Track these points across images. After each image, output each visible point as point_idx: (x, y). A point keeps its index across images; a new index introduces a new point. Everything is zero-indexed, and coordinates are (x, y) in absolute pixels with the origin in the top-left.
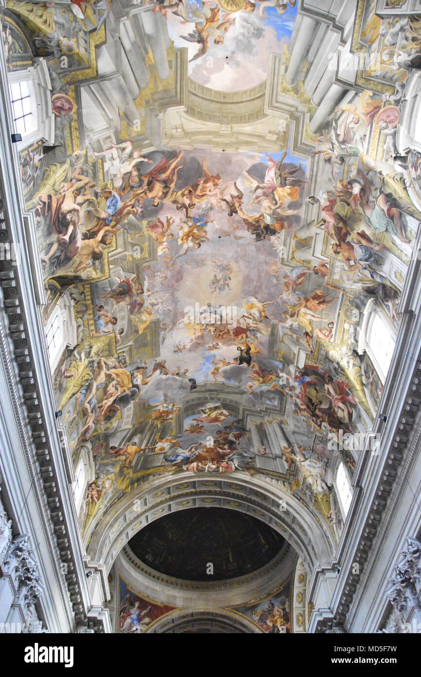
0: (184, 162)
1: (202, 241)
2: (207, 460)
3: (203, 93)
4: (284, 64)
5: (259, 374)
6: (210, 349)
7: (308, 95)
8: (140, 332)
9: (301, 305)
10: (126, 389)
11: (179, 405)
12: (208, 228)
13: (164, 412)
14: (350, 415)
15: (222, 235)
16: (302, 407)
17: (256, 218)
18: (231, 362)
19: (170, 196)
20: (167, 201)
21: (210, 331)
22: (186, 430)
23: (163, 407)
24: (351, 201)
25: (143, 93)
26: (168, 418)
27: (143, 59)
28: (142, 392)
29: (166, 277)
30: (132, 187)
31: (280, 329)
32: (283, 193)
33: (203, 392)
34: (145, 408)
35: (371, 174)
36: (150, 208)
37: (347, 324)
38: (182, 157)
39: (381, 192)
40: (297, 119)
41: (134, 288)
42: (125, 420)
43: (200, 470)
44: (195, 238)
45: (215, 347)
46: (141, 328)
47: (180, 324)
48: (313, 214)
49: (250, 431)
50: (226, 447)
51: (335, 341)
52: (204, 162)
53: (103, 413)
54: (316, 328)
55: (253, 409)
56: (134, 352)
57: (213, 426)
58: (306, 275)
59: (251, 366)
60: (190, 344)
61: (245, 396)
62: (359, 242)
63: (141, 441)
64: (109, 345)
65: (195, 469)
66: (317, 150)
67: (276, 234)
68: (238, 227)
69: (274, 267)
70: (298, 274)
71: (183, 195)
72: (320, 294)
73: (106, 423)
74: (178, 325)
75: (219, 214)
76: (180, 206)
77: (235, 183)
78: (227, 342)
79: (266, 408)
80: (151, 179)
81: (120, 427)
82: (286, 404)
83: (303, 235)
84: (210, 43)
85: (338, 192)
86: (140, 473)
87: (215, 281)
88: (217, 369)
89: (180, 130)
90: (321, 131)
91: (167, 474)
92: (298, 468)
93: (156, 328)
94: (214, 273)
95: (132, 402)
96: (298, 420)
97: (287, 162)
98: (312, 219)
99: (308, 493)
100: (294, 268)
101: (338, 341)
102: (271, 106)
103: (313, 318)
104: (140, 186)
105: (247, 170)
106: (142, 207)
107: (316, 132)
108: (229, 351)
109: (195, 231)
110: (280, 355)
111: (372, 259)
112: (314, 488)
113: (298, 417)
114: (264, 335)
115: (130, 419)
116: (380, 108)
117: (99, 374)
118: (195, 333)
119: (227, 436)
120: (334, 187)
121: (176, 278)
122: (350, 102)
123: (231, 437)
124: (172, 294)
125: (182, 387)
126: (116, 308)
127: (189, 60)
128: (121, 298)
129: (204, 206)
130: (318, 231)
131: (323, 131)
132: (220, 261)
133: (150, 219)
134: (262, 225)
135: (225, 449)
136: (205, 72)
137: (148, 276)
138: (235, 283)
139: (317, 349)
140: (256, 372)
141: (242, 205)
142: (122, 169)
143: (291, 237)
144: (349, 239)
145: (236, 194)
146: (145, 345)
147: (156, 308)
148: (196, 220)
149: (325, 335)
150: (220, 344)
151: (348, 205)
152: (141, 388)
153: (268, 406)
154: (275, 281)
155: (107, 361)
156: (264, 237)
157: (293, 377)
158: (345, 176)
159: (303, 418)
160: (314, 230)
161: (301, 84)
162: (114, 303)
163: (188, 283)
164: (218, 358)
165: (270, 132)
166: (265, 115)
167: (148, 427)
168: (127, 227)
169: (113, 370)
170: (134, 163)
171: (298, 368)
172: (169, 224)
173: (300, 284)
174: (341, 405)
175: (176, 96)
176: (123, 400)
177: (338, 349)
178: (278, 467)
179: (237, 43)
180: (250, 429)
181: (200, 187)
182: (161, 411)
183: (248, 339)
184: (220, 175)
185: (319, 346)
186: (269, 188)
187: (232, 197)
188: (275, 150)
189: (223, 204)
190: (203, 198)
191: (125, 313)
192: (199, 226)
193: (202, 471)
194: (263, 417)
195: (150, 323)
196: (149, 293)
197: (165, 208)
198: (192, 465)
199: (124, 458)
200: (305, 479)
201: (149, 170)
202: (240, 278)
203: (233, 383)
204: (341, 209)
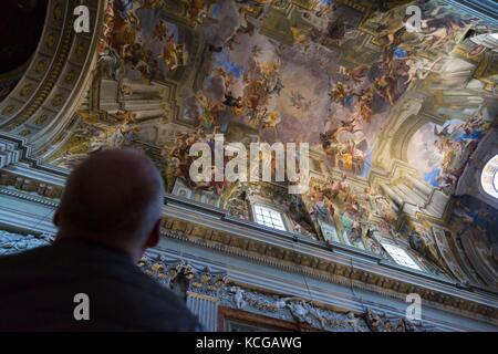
1: (332, 98)
2: (114, 29)
4: (413, 174)
5: (213, 109)
6: (245, 76)
7: (398, 185)
8: (292, 28)
11: (197, 28)
12: (339, 105)
15: (331, 112)
17: (336, 137)
18: (228, 88)
19: (374, 89)
21: (261, 80)
22: (162, 22)
25: (441, 96)
27: (457, 103)
29: (321, 64)
30: (398, 69)
31: (255, 136)
33: (203, 55)
36: (376, 74)
38: (391, 103)
40: (387, 176)
41: (331, 41)
43: (106, 17)
44: (336, 94)
45: (245, 80)
46: (295, 31)
47: (277, 60)
48: (336, 176)
49: (150, 84)
50: (129, 54)
52: (380, 115)
55: (177, 94)
56: (279, 16)
57: (160, 50)
59: (222, 104)
60: (256, 61)
61: (190, 90)
62: (327, 206)
65: (108, 13)
66: (371, 185)
67: (323, 149)
68: (332, 124)
71: (369, 97)
74: (277, 58)
75: (345, 115)
76: (364, 92)
77: (361, 130)
78: (248, 90)
79: (179, 107)
80: (393, 81)
82: (185, 126)
83: (323, 166)
85: (350, 194)
87: (300, 97)
88: (224, 74)
89: (406, 108)
90: (380, 189)
93: (286, 41)
94: (306, 98)
97: (365, 165)
98: (333, 175)
99: (85, 131)
102: (395, 162)
104: (394, 74)
105: (366, 140)
106: (381, 69)
107: (380, 186)
108: (240, 90)
109: (341, 96)
110: (232, 131)
111: (323, 215)
112: (95, 138)
113: (175, 136)
114: (248, 121)
118: (264, 68)
119: (145, 59)
120: (352, 192)
121: (316, 70)
122: (393, 208)
123: (141, 63)
124: (305, 63)
125: (216, 38)
126: (326, 20)
127: (437, 125)
129: (355, 107)
130: (326, 178)
132: (313, 105)
133: (369, 71)
134: (331, 141)
135: (126, 52)
136: (426, 131)
137: (331, 53)
138: (293, 110)
140: (216, 107)
141: (346, 131)
142: (415, 68)
143: (321, 158)
145: (355, 129)
146: (278, 26)
147: (303, 48)
148: (349, 99)
150: (247, 85)
151: (345, 200)
153: (181, 109)
156: (322, 140)
158: (360, 200)
159: (176, 140)
160: (326, 175)
161: (404, 182)
162: (331, 21)
163: (307, 77)
164: (235, 79)
165: (382, 158)
166: (391, 158)
168: (377, 55)
170: (411, 76)
172: (356, 81)
175: (425, 112)
178: (107, 102)
179: (430, 152)
180: (153, 85)
181: (368, 108)
182: (199, 9)
183: (247, 108)
184: (369, 123)
186: (353, 151)
187: (353, 126)
188: (373, 159)
189: (351, 119)
190: (360, 108)
191: (318, 25)
192: (344, 99)
193: (105, 19)
194: (168, 101)
195: (294, 39)
196: (318, 48)
197: (369, 83)
201: (398, 82)
202: (296, 116)
203: (207, 84)
204: (341, 195)
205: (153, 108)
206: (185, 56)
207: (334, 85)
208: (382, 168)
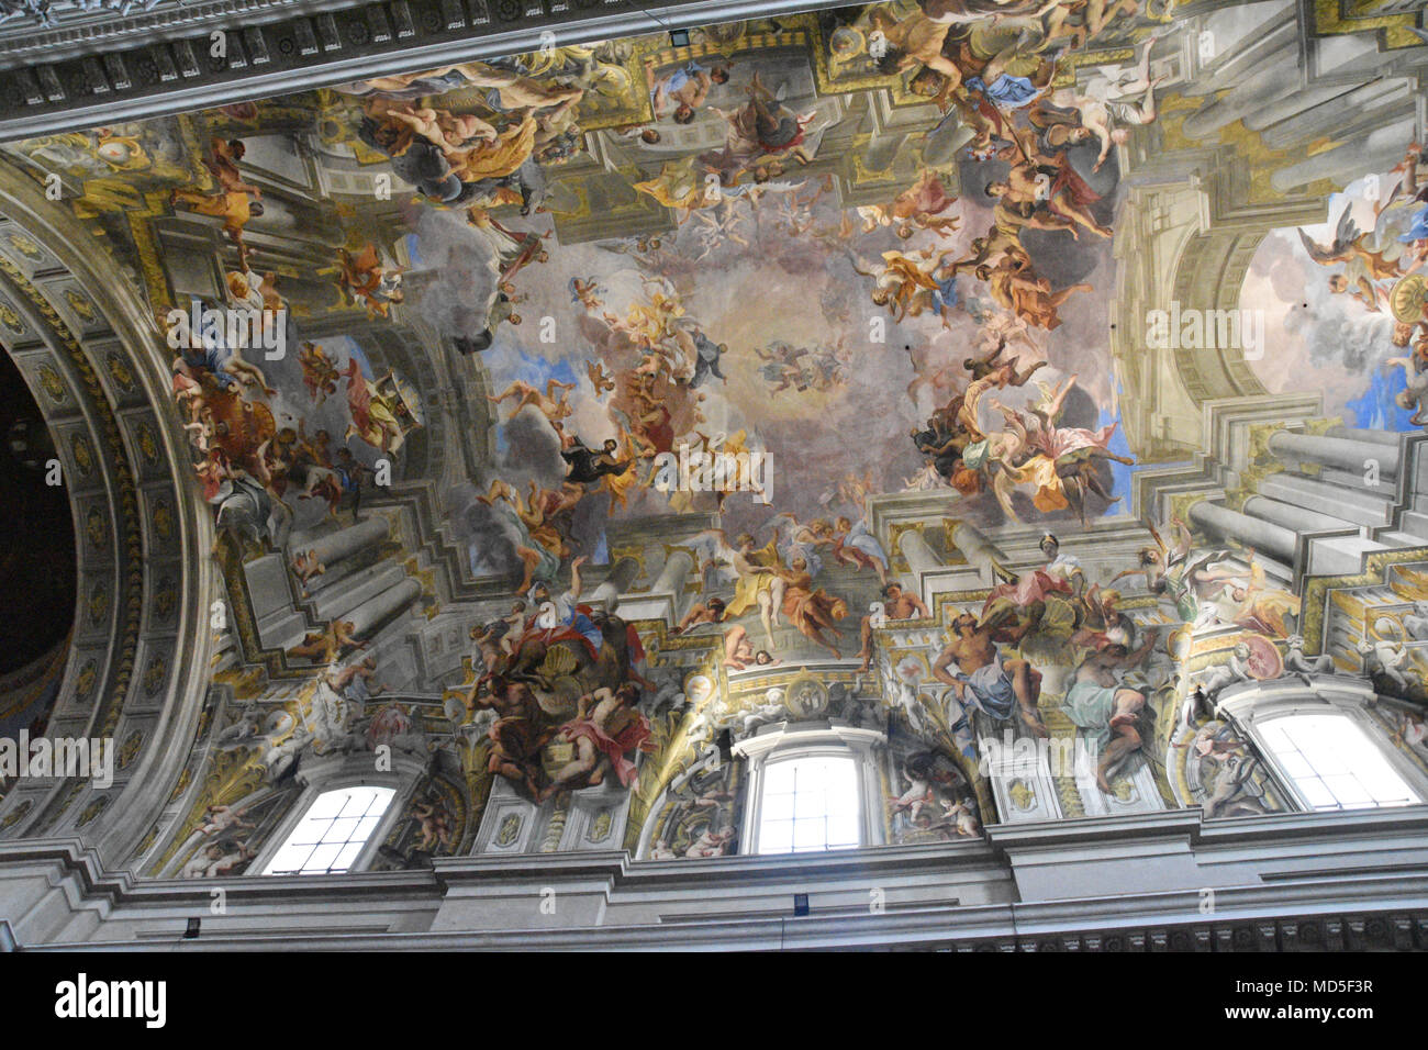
0: (1087, 241)
1: (893, 310)
2: (218, 421)
3: (1234, 265)
4: (1305, 423)
5: (548, 511)
6: (594, 373)
7: (1263, 487)
8: (639, 187)
9: (788, 573)
10: (462, 168)
11: (399, 316)
12: (929, 319)
13: (374, 279)
14: (582, 780)
15: (915, 353)
16: (505, 644)
17: (970, 425)
18: (564, 431)
19: (1008, 220)
20: (997, 216)
21: (647, 362)
22: (311, 347)
23: (391, 274)
24: (1087, 631)
25: (1250, 139)
26: (352, 291)
27: (1322, 133)
28: (442, 211)
29: (795, 233)
30: (1042, 132)
31: (702, 537)
32: (1043, 474)
33: (452, 373)
34: (388, 224)
35: (1164, 657)
36: (984, 179)
37: (778, 695)
38: (1097, 237)
39: (1144, 691)
40: (1207, 474)
41: (777, 160)
42: (350, 177)
43: (183, 407)
44: (900, 291)
45: (600, 383)
46: (655, 188)
47: (657, 285)
48: (1020, 553)
49: (357, 520)
50: (279, 465)
51: (732, 678)
52: (1085, 288)
53: (391, 113)
54: (744, 626)
55: (435, 515)
56: (579, 178)
57: (343, 418)
58: (869, 569)
59: (567, 484)
60: (602, 318)
61: (467, 485)
62: (1011, 674)
63: (266, 229)
64: (621, 109)
65: (183, 394)
66: (1158, 529)
67: (943, 479)
68: (938, 386)
69: (859, 490)
70: (863, 549)
71: (1010, 250)
72: (834, 612)
73: (353, 125)
74: (655, 278)
75: (965, 340)
76: (984, 245)
77: (1045, 364)
78: (619, 412)
79: (452, 551)
80: (1055, 172)
81: (326, 165)
82: (487, 599)
83: (961, 539)
84: (1333, 267)
85: (1091, 595)
86: (145, 237)
87: (790, 355)
88: (533, 398)
89: (1158, 225)
90: (1198, 532)
91: (150, 317)
92: (304, 678)
93: (650, 224)
94: (811, 350)
95: (413, 188)
96: (457, 641)
97: (1112, 469)
98: (1007, 554)
99: (244, 728)
100: (875, 536)
101: (734, 687)
102: (1220, 413)
103: (765, 611)
104: (1042, 150)
105: (1080, 385)
106: (988, 158)
107: (1194, 519)
108: (598, 421)
109: (919, 289)
110: (628, 552)
111: (998, 716)
112: (271, 739)
113: (467, 642)
115: (351, 189)
116: (1272, 636)
117: (532, 90)
118: (634, 325)
119: (318, 459)
120: (1097, 585)
121: (792, 257)
122: (1269, 575)
123: (316, 473)
124: (747, 254)
125: (460, 315)
126: (719, 116)
127: (1303, 227)
128: (748, 129)
129: (984, 301)
130: (986, 573)
131: (1201, 534)
132: (845, 359)
133: (955, 182)
134: (957, 442)
135: (269, 463)
136: (1277, 263)
137: (801, 191)
138: (792, 402)
139: (691, 641)
140: (553, 501)
141: (996, 388)
142: (1094, 104)
143: (947, 514)
144: (1003, 648)
145: (1020, 368)
146: (598, 202)
147: (711, 219)
148: (948, 286)
149: (736, 650)
150: (612, 394)
151: (1076, 626)
152: (459, 206)
153: (460, 554)
154: (825, 498)
155: (568, 107)
156: (927, 452)
157: (582, 600)
158: (1131, 603)
159: (474, 654)
160: (985, 562)
161: (1278, 467)
162: (735, 111)
163: (777, 289)
164: (568, 395)
165: (1166, 420)
166: (1198, 403)
167: (317, 239)
168: (945, 127)
169: (533, 127)
170: (1101, 131)
171: (615, 606)
172: (937, 226)
173: (842, 560)
174: (586, 747)
175: (1233, 209)
176: (424, 164)
177: (718, 692)
178: (274, 620)
179: (1333, 321)
180: (367, 518)
181: (1027, 286)
182: (375, 271)
183: (644, 463)
184: (1059, 327)
185: (703, 645)
186: (1048, 441)
187: (1012, 362)
188: (1131, 438)
189: (993, 344)
190: (1004, 298)
191: (704, 143)
192: (933, 294)
193: (183, 413)
194: (420, 547)
195: (665, 209)
196: (754, 198)
197: (981, 212)
198: (191, 382)
199: (207, 185)
200: (283, 706)
201: (1075, 168)
202: (809, 414)
203: (500, 448)
204: (1058, 612)
205: (389, 583)
206: (410, 400)
207: (877, 270)
208: (1179, 454)
